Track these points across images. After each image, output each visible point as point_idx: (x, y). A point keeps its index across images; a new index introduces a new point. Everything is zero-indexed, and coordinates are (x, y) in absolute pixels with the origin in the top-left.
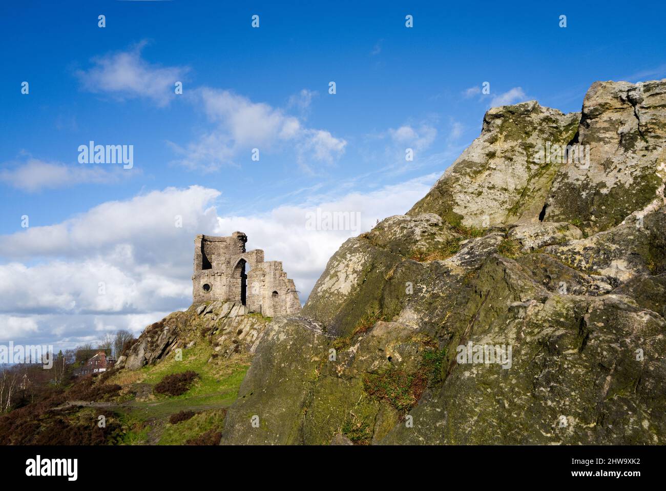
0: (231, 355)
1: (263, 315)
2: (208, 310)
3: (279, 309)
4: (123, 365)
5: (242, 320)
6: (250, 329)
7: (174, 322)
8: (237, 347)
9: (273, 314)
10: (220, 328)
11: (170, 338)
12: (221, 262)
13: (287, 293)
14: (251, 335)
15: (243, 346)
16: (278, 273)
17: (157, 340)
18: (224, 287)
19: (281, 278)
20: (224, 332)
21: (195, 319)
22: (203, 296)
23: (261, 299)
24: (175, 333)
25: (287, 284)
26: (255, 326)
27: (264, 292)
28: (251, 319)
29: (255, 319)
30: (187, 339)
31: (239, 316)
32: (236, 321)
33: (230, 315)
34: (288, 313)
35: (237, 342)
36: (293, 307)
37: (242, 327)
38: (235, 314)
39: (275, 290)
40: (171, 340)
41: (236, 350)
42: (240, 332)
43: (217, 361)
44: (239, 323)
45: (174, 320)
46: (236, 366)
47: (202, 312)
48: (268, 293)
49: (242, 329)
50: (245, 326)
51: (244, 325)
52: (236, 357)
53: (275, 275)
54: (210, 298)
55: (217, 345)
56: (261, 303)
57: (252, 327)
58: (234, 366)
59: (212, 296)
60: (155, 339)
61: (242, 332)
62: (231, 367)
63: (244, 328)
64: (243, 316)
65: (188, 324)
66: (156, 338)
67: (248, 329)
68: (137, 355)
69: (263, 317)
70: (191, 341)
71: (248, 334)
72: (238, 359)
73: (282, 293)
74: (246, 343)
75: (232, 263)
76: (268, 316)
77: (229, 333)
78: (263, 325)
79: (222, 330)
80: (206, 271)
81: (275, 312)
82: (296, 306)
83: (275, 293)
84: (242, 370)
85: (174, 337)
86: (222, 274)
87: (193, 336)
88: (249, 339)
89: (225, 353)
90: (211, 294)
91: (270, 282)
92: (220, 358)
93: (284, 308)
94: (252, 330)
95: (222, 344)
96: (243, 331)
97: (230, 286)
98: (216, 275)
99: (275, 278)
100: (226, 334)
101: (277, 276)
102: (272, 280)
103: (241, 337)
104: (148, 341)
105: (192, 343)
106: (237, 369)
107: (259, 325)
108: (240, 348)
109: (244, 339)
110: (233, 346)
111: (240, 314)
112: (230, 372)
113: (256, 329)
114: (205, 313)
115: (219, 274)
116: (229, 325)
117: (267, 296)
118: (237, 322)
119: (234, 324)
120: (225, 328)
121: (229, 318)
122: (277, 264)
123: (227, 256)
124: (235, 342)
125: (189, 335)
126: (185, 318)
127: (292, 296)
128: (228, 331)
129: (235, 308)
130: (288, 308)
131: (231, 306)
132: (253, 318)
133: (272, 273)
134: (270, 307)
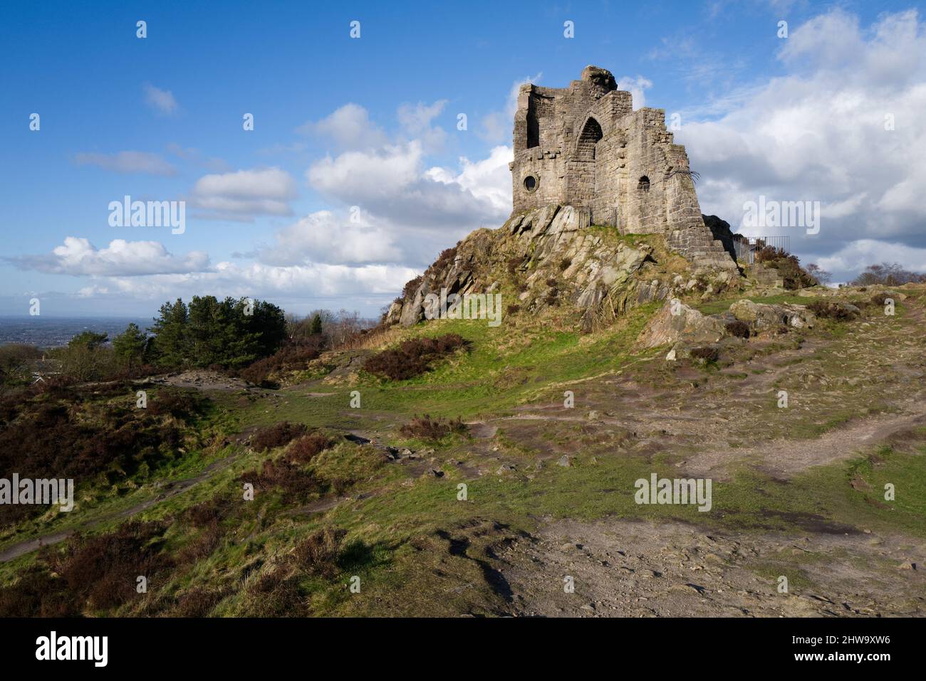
0: (540, 309)
1: (619, 230)
2: (524, 225)
3: (651, 215)
4: (397, 318)
5: (572, 241)
6: (587, 258)
7: (470, 246)
8: (554, 293)
9: (639, 226)
10: (534, 256)
11: (460, 274)
12: (555, 132)
13: (668, 176)
14: (586, 271)
15: (566, 292)
16: (650, 133)
17: (445, 278)
18: (562, 182)
19: (657, 145)
20: (540, 265)
21: (505, 242)
22: (525, 200)
23: (617, 195)
24: (470, 267)
25: (668, 156)
26: (597, 253)
27: (622, 181)
28: (590, 237)
29: (597, 239)
30: (489, 278)
31: (567, 231)
32: (561, 241)
33: (551, 231)
34: (668, 223)
35: (556, 284)
36: (678, 208)
37: (571, 253)
38: (560, 228)
39: (643, 173)
40: (462, 279)
41: (552, 301)
42: (566, 264)
43: (513, 319)
44: (566, 246)
45: (472, 243)
46: (541, 330)
47: (516, 229)
48: (632, 182)
49: (571, 259)
50: (577, 252)
51: (574, 250)
52: (548, 312)
53: (644, 139)
54: (536, 202)
55: (524, 288)
56: (616, 205)
57: (591, 255)
58: (538, 330)
59: (540, 199)
60: (442, 277)
61: (570, 264)
62: (532, 333)
63: (574, 256)
64: (575, 231)
65: (494, 250)
66: (444, 275)
67: (583, 259)
68: (413, 303)
69: (618, 234)
70: (493, 281)
71: (581, 267)
72: (550, 318)
73: (656, 179)
74: (574, 287)
75: (575, 130)
76: (631, 232)
77: (547, 266)
78: (613, 249)
79: (538, 260)
80: (530, 152)
81: (643, 222)
82: (684, 207)
83: (644, 180)
84: (550, 340)
85: (467, 273)
86: (558, 156)
87: (498, 272)
88: (581, 277)
89: (531, 304)
90: (538, 196)
91: (635, 156)
92: (521, 312)
93: (659, 212)
94: (591, 261)
95: (532, 287)
96: (573, 261)
97: (570, 178)
98: (546, 157)
99: (644, 146)
100: (541, 268)
101: (650, 141)
102: (639, 152)
103: (567, 273)
104: (431, 280)
105: (494, 285)
106: (541, 338)
107: (605, 251)
108: (559, 296)
109: (573, 279)
110: (546, 291)
111: (569, 227)
112: (528, 342)
113: (598, 258)
114: (520, 229)
115: (550, 156)
116: (549, 251)
117: (629, 189)
118: (562, 244)
119: (557, 248)
120: (540, 257)
121: (549, 236)
122: (650, 116)
123: (568, 118)
124: (550, 283)
125: (493, 271)
126: (489, 239)
127: (677, 183)
128: (544, 262)
129: (559, 215)
130: (668, 211)
131: (552, 212)
132: (595, 236)
133: (640, 137)
134: (634, 213)
